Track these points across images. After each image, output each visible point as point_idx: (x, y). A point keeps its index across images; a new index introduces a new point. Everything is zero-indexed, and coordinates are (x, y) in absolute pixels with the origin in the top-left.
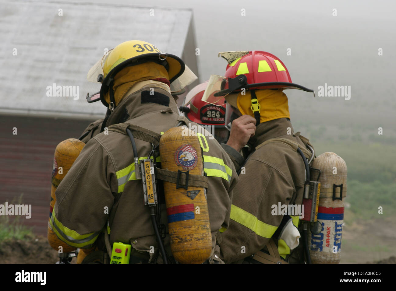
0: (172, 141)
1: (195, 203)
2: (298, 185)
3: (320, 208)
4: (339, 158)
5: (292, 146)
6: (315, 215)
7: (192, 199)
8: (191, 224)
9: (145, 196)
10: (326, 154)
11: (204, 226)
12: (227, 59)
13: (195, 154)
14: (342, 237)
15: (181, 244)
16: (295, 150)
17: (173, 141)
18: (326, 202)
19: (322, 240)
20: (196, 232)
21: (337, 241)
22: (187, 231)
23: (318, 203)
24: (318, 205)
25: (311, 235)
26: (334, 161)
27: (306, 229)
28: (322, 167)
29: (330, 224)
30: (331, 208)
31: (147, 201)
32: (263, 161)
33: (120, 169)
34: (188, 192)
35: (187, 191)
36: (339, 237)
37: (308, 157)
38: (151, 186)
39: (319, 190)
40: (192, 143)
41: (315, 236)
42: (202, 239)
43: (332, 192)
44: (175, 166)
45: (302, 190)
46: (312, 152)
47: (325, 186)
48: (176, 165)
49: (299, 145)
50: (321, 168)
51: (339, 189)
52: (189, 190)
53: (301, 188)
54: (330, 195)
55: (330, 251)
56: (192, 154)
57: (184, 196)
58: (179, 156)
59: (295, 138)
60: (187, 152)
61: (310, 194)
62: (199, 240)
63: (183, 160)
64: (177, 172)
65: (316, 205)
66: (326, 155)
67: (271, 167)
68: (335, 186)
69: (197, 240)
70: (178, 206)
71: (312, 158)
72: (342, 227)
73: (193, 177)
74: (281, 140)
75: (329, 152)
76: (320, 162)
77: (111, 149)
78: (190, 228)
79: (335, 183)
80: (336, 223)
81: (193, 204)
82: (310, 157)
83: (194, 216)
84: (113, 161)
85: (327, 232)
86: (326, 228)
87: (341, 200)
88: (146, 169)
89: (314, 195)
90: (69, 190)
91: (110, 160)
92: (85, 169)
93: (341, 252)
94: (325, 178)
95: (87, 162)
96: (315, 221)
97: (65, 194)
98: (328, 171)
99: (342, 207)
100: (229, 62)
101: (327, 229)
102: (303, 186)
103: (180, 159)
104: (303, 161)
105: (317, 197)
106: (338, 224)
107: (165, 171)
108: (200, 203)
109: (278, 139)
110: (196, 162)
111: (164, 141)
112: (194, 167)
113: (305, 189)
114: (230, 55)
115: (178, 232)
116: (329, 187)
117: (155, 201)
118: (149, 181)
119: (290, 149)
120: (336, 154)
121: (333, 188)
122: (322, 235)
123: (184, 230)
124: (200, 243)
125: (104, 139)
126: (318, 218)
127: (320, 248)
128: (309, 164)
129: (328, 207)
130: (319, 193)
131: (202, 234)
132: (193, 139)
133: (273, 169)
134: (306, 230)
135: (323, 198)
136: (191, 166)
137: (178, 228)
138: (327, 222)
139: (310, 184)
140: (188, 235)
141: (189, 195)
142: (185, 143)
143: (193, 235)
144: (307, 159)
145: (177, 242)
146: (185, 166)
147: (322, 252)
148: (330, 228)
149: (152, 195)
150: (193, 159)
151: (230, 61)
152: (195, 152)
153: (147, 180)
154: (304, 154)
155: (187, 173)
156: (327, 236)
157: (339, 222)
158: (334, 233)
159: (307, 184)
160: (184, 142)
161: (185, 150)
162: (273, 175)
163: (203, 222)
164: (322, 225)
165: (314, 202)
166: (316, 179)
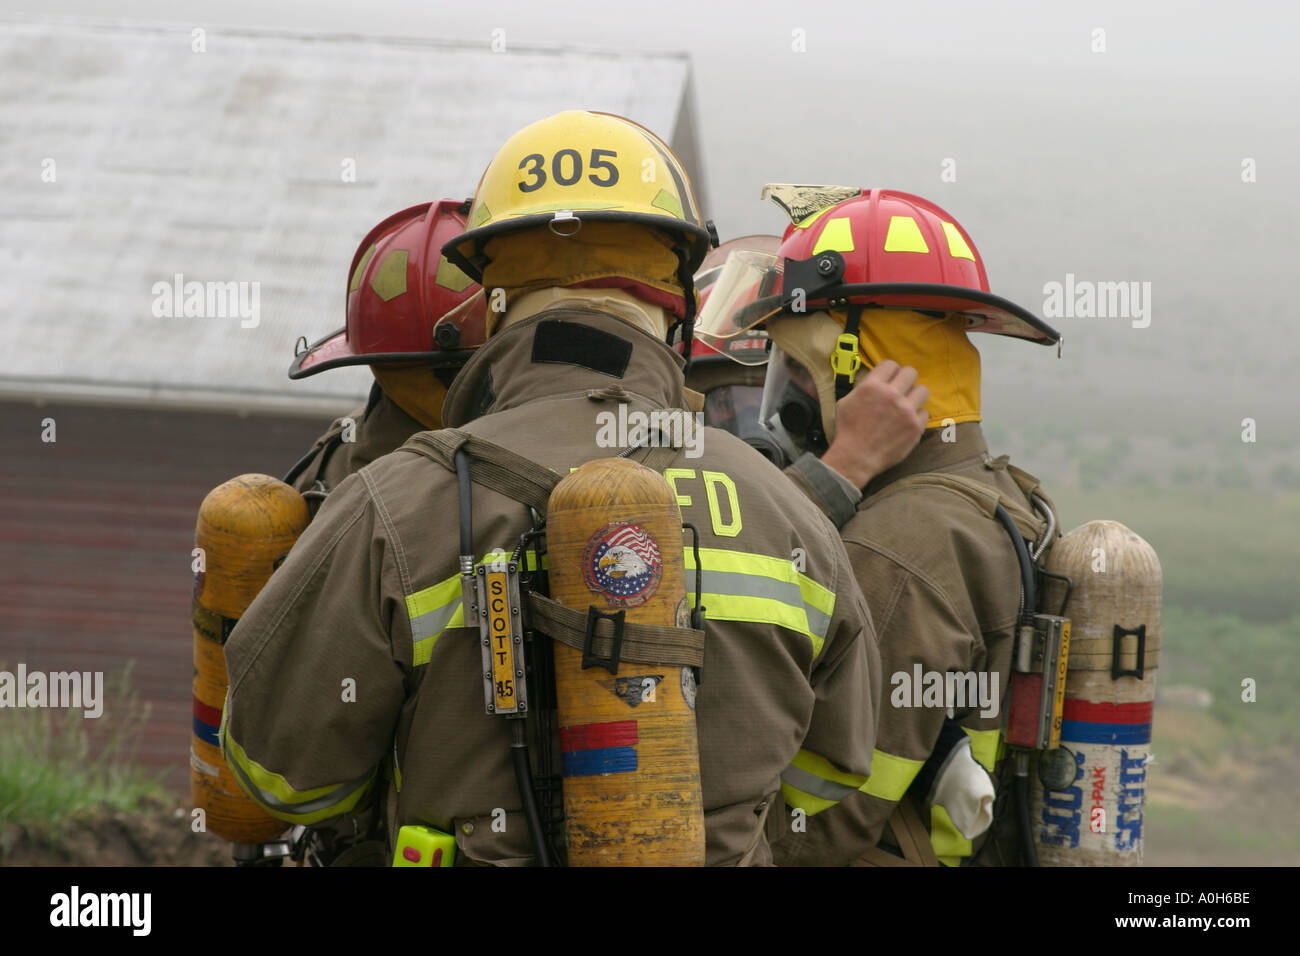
0: (576, 508)
1: (641, 717)
2: (994, 629)
3: (1071, 704)
4: (1134, 539)
5: (977, 499)
6: (1053, 729)
7: (633, 705)
8: (624, 787)
9: (487, 685)
10: (1091, 526)
11: (670, 796)
12: (790, 206)
13: (651, 553)
14: (1147, 802)
15: (591, 851)
16: (987, 513)
17: (581, 507)
18: (1089, 684)
19: (1078, 811)
20: (640, 815)
21: (1126, 815)
22: (609, 811)
23: (1061, 687)
24: (1062, 696)
25: (1040, 794)
26: (1116, 550)
27: (1023, 774)
28: (1078, 568)
29: (1102, 757)
30: (1107, 706)
31: (493, 703)
32: (876, 545)
33: (419, 586)
34: (618, 680)
35: (619, 676)
36: (1136, 800)
37: (1031, 536)
38: (505, 653)
39: (1067, 644)
40: (644, 518)
41: (1055, 795)
42: (659, 839)
43: (1111, 651)
44: (583, 593)
45: (1008, 645)
46: (1047, 521)
47: (1088, 632)
48: (585, 590)
49: (1000, 498)
50: (1074, 572)
51: (1132, 642)
52: (620, 675)
53: (1006, 636)
54: (1103, 661)
55: (1102, 847)
56: (642, 554)
57: (607, 692)
58: (596, 560)
59: (991, 475)
60: (624, 549)
61: (1036, 657)
62: (650, 841)
63: (608, 573)
64: (587, 613)
65: (1056, 695)
66: (1091, 531)
67: (901, 567)
68: (1119, 633)
69: (641, 842)
70: (585, 725)
71: (1046, 540)
72: (1146, 768)
73: (639, 631)
74: (941, 479)
75: (1100, 522)
76: (1072, 554)
77: (397, 517)
78: (621, 800)
79: (1118, 622)
80: (1124, 754)
81: (636, 722)
82: (1039, 538)
83: (637, 761)
84: (398, 560)
85: (1095, 784)
86: (1090, 771)
87: (1141, 678)
88: (492, 598)
89: (1049, 659)
90: (266, 644)
91: (391, 555)
92: (321, 577)
93: (1142, 848)
94: (1087, 605)
95: (327, 554)
96: (1054, 745)
97: (254, 654)
98: (1097, 584)
99: (1146, 700)
100: (794, 218)
101: (1094, 773)
102: (1011, 632)
103: (599, 571)
104: (1013, 548)
105: (1058, 668)
106: (1131, 756)
107: (552, 606)
108: (660, 719)
109: (931, 476)
110: (653, 582)
111: (557, 506)
112: (644, 598)
113: (1017, 640)
114: (800, 194)
115: (581, 811)
116: (1099, 636)
117: (519, 702)
118: (500, 637)
119: (970, 511)
120: (1125, 528)
121: (1112, 637)
122: (1078, 792)
123: (600, 806)
124: (652, 852)
125: (385, 481)
126: (1063, 738)
127: (1069, 837)
128: (1035, 558)
129: (1095, 700)
130: (1063, 656)
131: (660, 821)
132: (649, 505)
133: (908, 573)
134: (1023, 778)
135: (1080, 671)
136: (635, 594)
137: (584, 799)
138: (1094, 750)
139: (1035, 623)
140: (614, 825)
141: (624, 692)
142: (619, 517)
143: (628, 824)
144: (1027, 542)
145: (581, 844)
146: (615, 594)
147: (1076, 848)
148: (1103, 769)
149: (509, 685)
150: (645, 570)
151: (796, 213)
152: (651, 549)
153: (494, 633)
154: (1016, 526)
155: (619, 619)
156: (1094, 798)
157: (1135, 752)
158: (1118, 788)
159: (1025, 625)
160: (613, 513)
161: (616, 541)
162: (906, 594)
163: (667, 780)
164: (1075, 758)
165: (1047, 684)
166: (1058, 609)
